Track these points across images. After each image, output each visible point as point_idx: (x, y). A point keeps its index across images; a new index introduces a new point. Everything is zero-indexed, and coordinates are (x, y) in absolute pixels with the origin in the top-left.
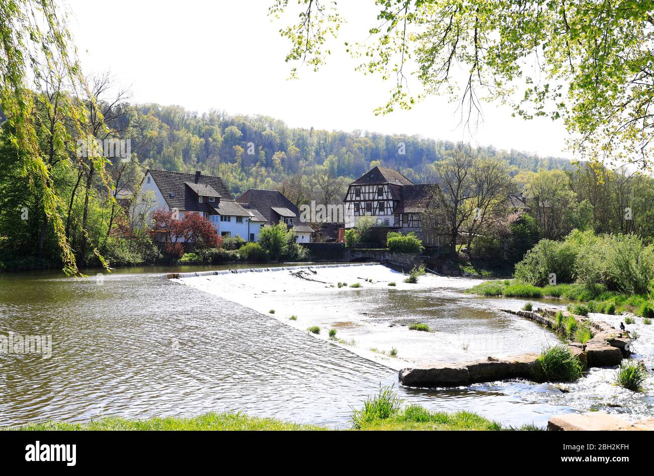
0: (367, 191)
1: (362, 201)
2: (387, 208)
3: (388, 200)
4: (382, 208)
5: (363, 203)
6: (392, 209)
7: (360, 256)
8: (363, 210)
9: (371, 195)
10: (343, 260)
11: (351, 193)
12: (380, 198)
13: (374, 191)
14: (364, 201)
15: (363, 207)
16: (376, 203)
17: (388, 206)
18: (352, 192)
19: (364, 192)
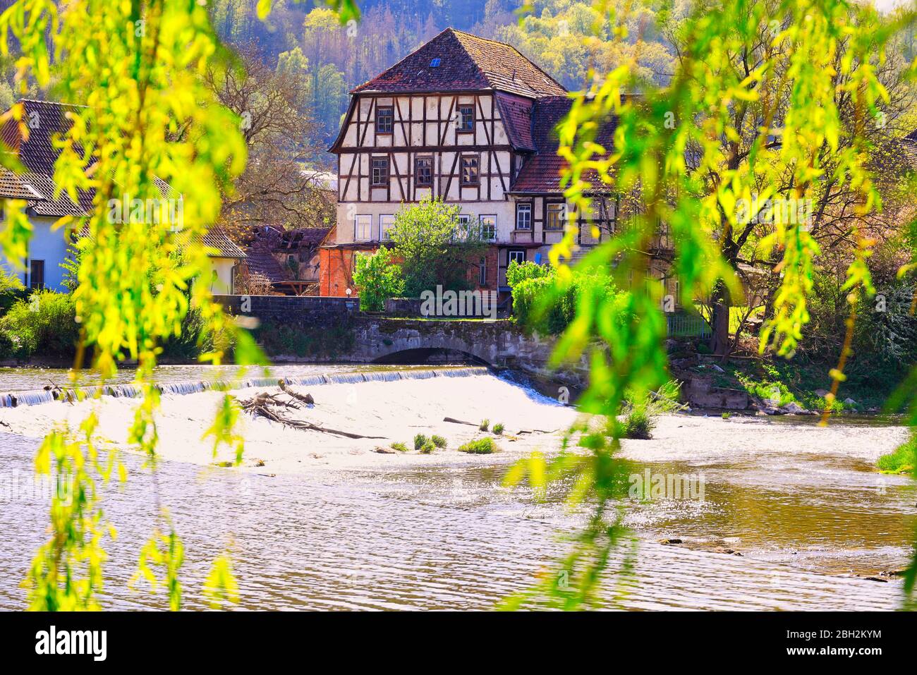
0: (418, 116)
1: (400, 150)
2: (489, 175)
3: (491, 148)
4: (470, 176)
5: (401, 160)
6: (507, 180)
7: (415, 342)
8: (404, 181)
9: (432, 130)
10: (353, 358)
11: (359, 123)
12: (466, 140)
13: (444, 116)
14: (408, 149)
15: (403, 171)
16: (448, 158)
17: (494, 170)
18: (364, 118)
19: (405, 117)
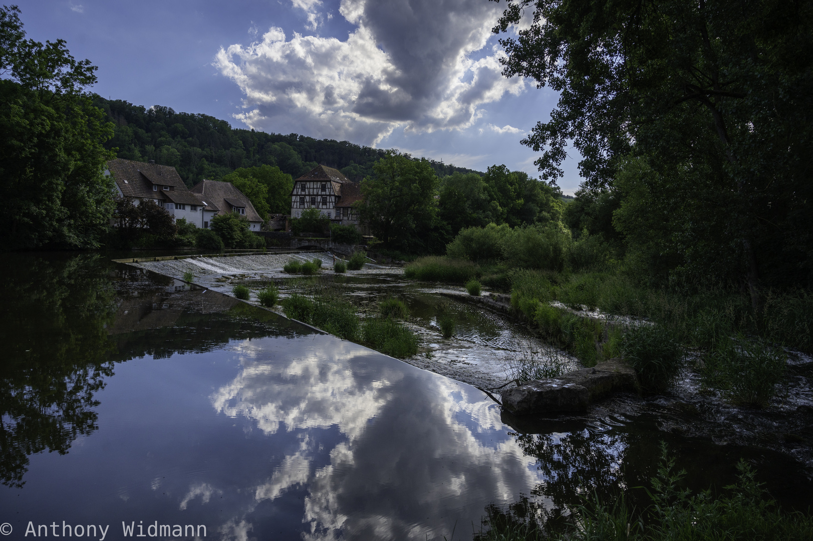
0: (312, 187)
1: (307, 195)
2: (329, 202)
3: (330, 195)
4: (325, 203)
5: (307, 198)
6: (334, 203)
8: (308, 203)
9: (315, 190)
11: (297, 188)
12: (324, 193)
13: (318, 187)
14: (309, 195)
15: (308, 201)
16: (319, 198)
17: (331, 201)
19: (309, 187)
